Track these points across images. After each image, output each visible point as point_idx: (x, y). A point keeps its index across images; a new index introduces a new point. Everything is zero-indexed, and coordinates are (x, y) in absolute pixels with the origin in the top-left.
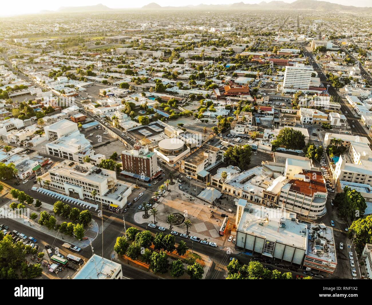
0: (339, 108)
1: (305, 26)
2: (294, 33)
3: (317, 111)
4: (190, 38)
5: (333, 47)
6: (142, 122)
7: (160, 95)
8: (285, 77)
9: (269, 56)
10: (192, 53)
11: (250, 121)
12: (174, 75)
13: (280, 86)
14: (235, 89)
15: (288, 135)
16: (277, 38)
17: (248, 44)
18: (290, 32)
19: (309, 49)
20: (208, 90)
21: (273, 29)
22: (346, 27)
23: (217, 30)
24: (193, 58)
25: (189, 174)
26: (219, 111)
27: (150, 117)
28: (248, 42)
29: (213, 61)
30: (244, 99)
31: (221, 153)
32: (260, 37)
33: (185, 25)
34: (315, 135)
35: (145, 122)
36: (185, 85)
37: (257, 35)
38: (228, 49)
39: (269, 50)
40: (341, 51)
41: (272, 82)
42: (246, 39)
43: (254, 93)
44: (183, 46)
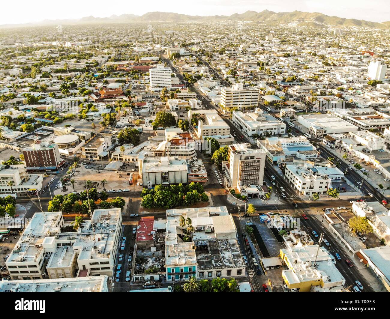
0: (195, 96)
1: (158, 36)
2: (150, 43)
3: (180, 100)
4: (46, 53)
5: (185, 53)
6: (26, 129)
7: (34, 106)
8: (151, 80)
9: (132, 64)
10: (54, 67)
11: (131, 114)
12: (42, 88)
13: (148, 87)
14: (110, 92)
15: (162, 116)
16: (136, 49)
17: (110, 55)
18: (146, 43)
19: (166, 56)
20: (84, 96)
21: (130, 41)
22: (194, 35)
23: (73, 45)
24: (57, 71)
25: (91, 157)
26: (101, 110)
27: (32, 125)
28: (109, 54)
29: (80, 72)
30: (120, 100)
31: (115, 137)
32: (120, 48)
33: (34, 41)
34: (182, 116)
35: (29, 129)
36: (58, 95)
37: (116, 47)
38: (91, 60)
39: (131, 60)
40: (192, 56)
41: (141, 85)
42: (106, 51)
43: (128, 94)
44: (41, 62)
